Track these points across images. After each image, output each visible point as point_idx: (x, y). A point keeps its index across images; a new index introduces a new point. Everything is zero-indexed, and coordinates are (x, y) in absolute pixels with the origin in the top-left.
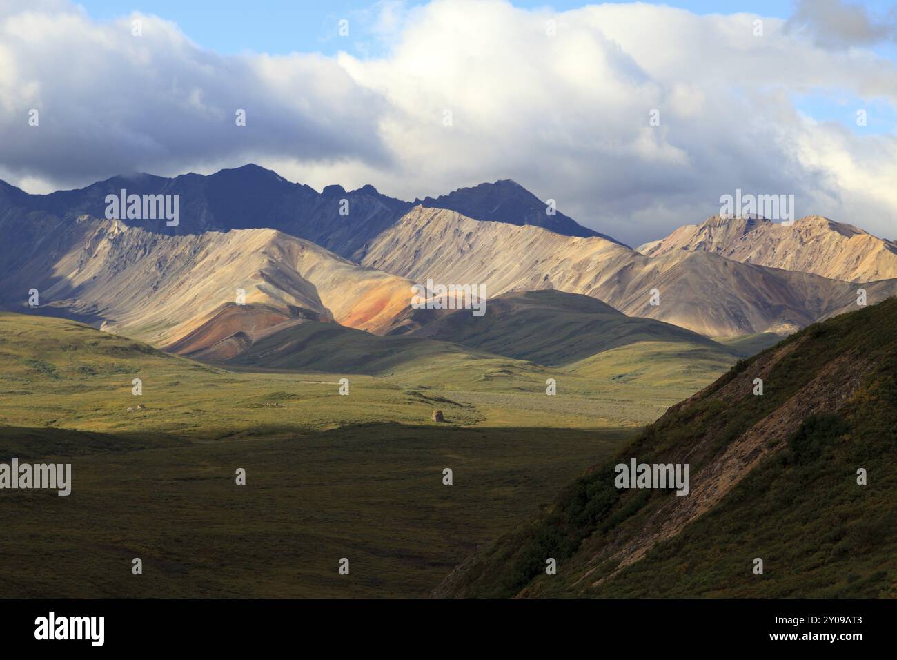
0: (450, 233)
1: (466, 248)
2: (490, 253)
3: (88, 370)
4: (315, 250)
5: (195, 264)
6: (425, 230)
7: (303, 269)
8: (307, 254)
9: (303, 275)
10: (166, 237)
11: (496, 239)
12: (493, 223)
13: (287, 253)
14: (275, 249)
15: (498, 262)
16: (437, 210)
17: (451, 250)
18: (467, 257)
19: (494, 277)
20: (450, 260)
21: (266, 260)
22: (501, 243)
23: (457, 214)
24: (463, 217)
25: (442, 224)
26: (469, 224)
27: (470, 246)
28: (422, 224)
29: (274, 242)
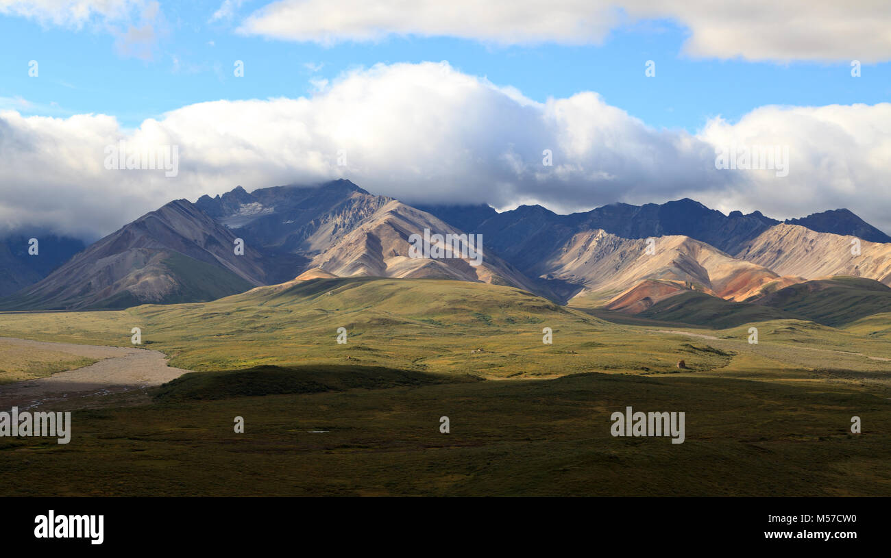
0: (800, 239)
1: (810, 248)
2: (824, 252)
3: (511, 321)
4: (708, 249)
5: (640, 255)
6: (785, 238)
7: (700, 260)
8: (704, 251)
9: (700, 264)
10: (627, 240)
11: (828, 243)
12: (827, 234)
13: (692, 250)
14: (684, 248)
15: (828, 258)
16: (794, 226)
17: (801, 250)
18: (809, 254)
19: (825, 266)
20: (800, 256)
21: (678, 254)
22: (831, 246)
23: (805, 228)
24: (809, 230)
25: (796, 234)
26: (813, 234)
27: (812, 248)
28: (783, 234)
29: (684, 244)
